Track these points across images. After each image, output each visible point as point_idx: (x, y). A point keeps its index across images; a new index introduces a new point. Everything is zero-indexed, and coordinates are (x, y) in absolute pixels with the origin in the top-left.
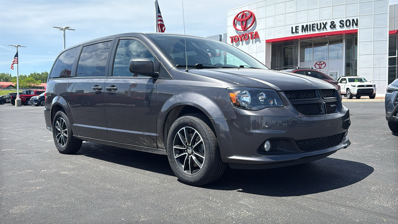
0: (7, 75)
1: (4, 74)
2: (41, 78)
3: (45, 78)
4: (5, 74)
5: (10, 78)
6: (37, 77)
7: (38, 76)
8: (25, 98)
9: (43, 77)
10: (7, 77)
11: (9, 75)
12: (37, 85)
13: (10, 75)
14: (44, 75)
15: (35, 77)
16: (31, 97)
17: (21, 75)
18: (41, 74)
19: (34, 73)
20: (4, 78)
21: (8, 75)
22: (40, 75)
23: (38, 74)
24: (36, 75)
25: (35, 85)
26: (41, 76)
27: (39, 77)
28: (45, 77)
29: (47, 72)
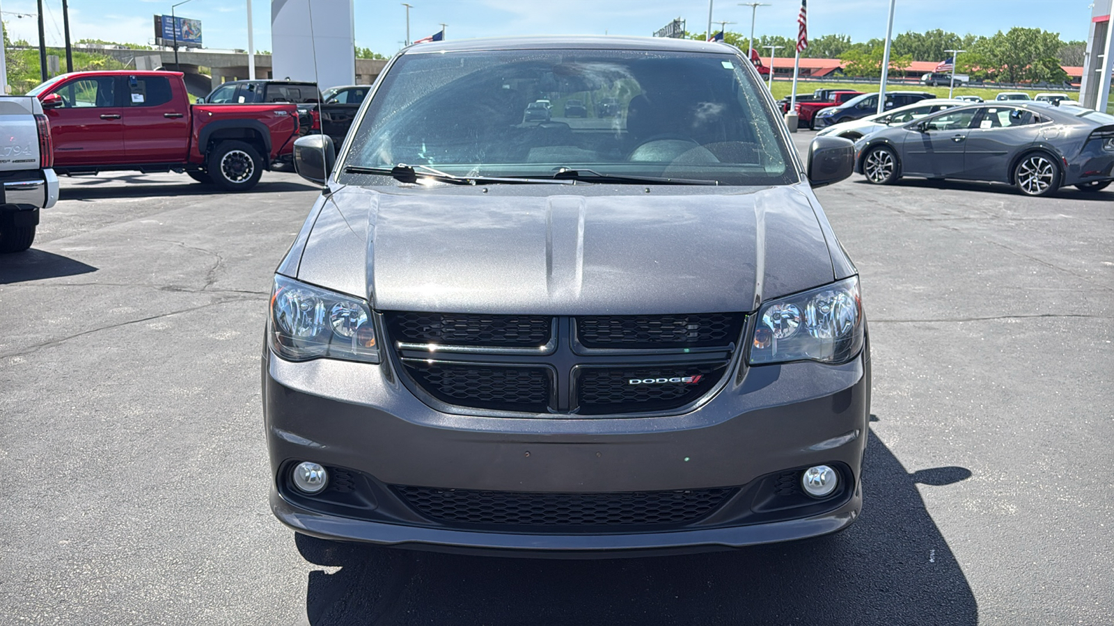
0: (841, 40)
1: (835, 36)
2: (923, 45)
3: (933, 47)
4: (837, 37)
5: (846, 47)
6: (914, 45)
7: (915, 42)
8: (810, 110)
9: (927, 43)
10: (840, 46)
11: (845, 41)
12: (899, 67)
13: (849, 41)
14: (932, 38)
15: (907, 43)
16: (819, 110)
17: (874, 38)
18: (923, 35)
19: (906, 33)
20: (831, 47)
21: (843, 39)
22: (921, 38)
23: (918, 37)
24: (912, 38)
25: (894, 67)
26: (924, 41)
27: (917, 43)
28: (934, 43)
29: (941, 29)
